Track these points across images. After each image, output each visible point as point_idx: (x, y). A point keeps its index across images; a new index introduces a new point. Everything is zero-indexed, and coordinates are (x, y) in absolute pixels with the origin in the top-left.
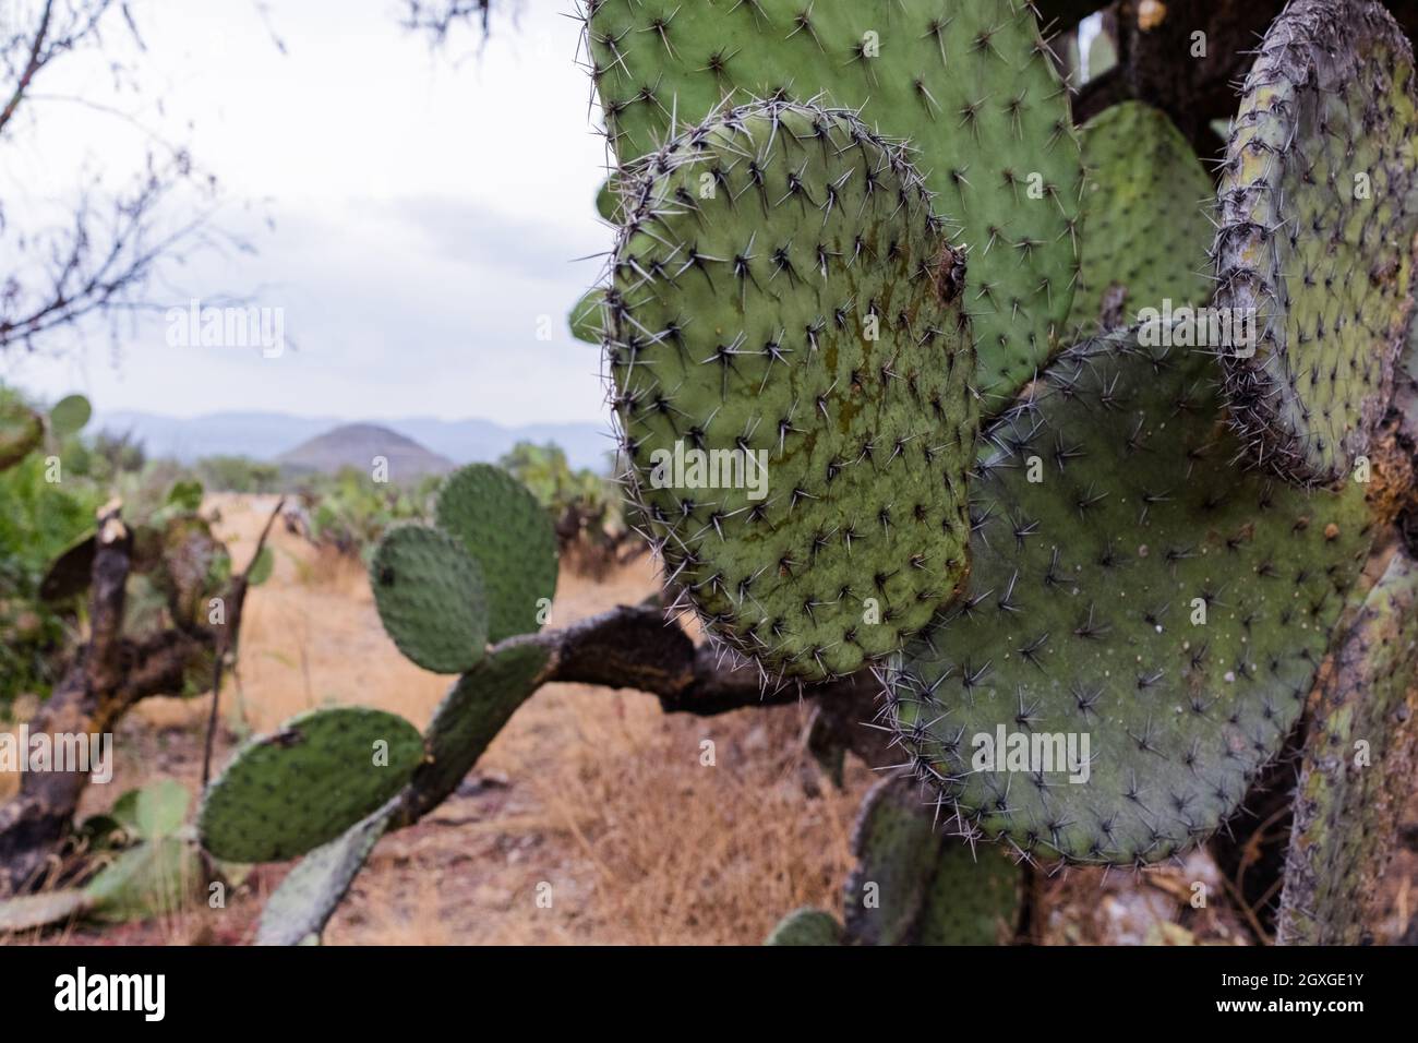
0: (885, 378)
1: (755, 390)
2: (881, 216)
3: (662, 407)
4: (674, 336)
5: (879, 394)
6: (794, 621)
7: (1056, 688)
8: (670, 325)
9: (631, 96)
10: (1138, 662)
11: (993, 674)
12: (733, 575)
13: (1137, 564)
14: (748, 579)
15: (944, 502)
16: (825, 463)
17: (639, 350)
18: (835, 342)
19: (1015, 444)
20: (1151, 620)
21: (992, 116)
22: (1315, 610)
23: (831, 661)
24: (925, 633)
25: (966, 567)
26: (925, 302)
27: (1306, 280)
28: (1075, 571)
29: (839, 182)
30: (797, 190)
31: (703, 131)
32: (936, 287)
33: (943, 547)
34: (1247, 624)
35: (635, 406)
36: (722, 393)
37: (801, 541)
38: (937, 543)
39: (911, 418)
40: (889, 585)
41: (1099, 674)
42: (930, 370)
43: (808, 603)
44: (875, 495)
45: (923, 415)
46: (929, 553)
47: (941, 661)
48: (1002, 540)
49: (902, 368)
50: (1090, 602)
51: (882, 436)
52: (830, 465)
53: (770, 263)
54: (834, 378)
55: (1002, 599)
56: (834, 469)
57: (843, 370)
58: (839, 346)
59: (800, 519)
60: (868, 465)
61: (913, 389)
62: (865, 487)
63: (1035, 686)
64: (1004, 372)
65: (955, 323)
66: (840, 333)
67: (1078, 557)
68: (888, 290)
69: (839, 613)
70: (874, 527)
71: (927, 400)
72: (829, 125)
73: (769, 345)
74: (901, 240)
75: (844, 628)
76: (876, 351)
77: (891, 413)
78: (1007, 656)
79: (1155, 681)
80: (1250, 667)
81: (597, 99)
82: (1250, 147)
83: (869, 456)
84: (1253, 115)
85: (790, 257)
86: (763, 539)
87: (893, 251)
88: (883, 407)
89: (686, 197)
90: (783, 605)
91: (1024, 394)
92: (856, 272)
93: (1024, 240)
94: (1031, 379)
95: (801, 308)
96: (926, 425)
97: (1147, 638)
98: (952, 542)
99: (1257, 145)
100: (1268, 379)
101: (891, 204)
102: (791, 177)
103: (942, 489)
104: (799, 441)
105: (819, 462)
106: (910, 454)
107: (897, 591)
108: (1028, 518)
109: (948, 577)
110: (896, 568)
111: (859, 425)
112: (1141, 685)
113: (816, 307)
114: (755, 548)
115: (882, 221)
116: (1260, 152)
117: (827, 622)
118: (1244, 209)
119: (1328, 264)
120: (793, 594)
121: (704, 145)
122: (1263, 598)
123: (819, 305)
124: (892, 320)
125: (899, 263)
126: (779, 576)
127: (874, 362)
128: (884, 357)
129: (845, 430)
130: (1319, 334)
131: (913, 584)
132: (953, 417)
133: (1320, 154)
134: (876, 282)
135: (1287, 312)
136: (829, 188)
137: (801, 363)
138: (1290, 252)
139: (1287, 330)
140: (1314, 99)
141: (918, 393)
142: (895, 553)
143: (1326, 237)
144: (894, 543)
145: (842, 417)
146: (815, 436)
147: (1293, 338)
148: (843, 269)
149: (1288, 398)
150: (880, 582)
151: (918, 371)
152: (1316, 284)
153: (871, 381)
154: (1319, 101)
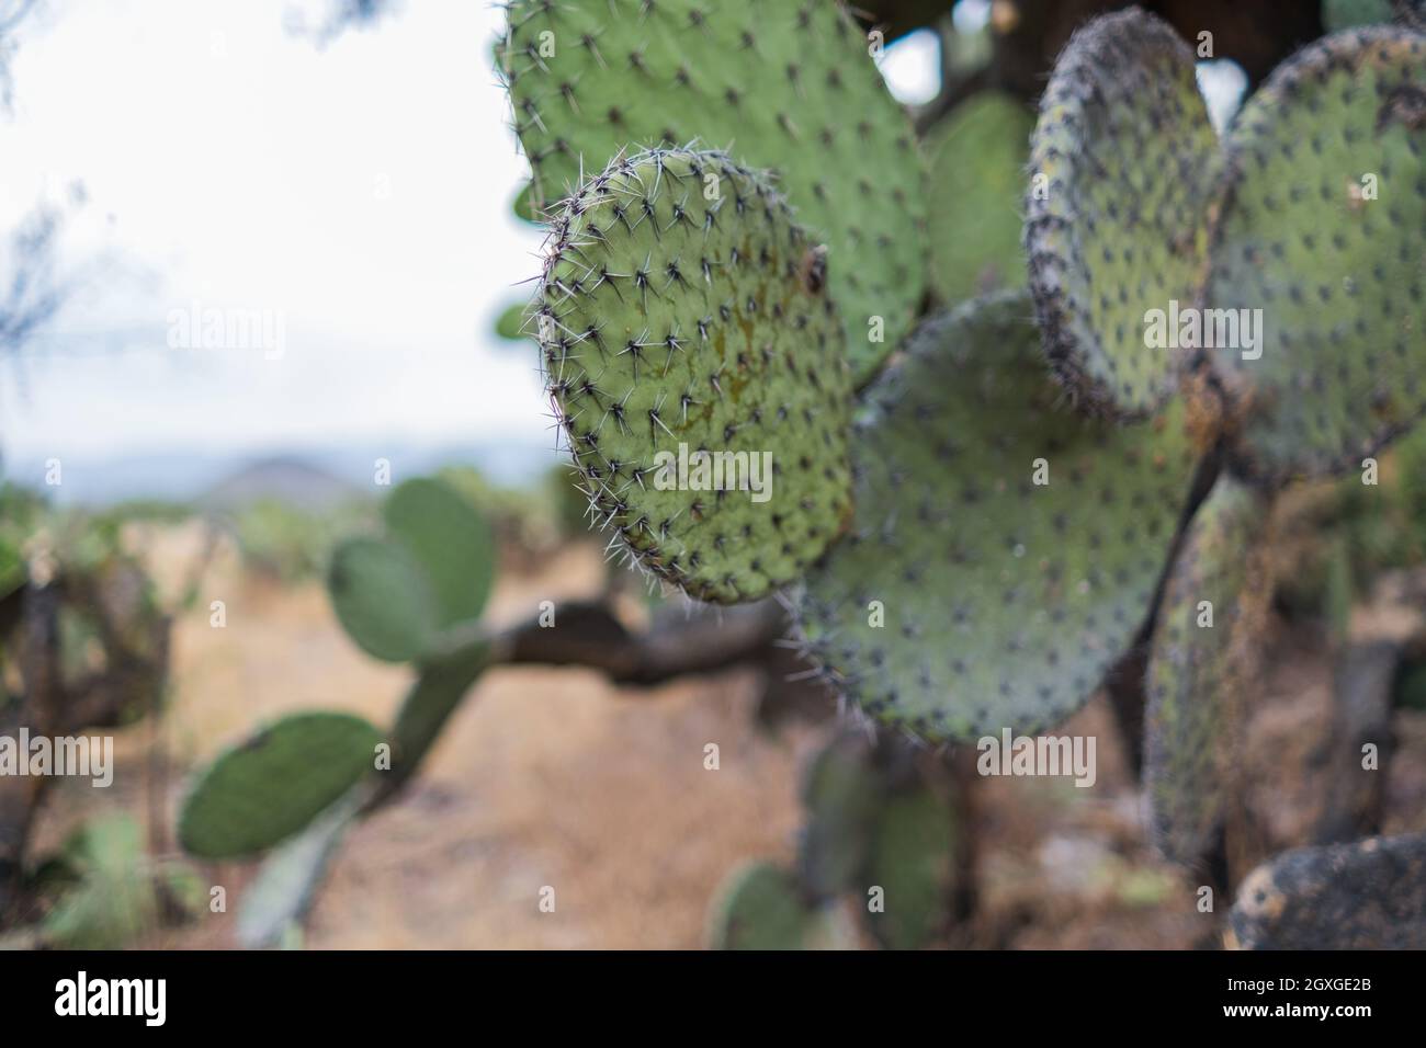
0: (766, 358)
1: (660, 374)
2: (751, 230)
3: (589, 390)
4: (594, 336)
5: (763, 371)
6: (709, 554)
7: (937, 602)
8: (590, 328)
9: (547, 148)
12: (655, 518)
13: (997, 500)
14: (667, 521)
15: (826, 455)
16: (722, 428)
17: (568, 348)
18: (722, 332)
19: (885, 406)
20: (1014, 543)
21: (846, 138)
23: (742, 586)
24: (821, 564)
25: (850, 508)
26: (795, 295)
27: (1106, 256)
29: (714, 208)
30: (681, 217)
31: (604, 179)
32: (804, 282)
33: (826, 493)
35: (568, 391)
36: (635, 377)
38: (822, 489)
39: (791, 389)
40: (785, 524)
42: (804, 349)
43: (718, 540)
45: (801, 386)
46: (816, 497)
47: (835, 586)
48: (880, 486)
49: (780, 348)
50: (960, 532)
51: (767, 404)
52: (727, 428)
53: (664, 275)
54: (723, 360)
55: (883, 533)
56: (729, 432)
57: (731, 354)
58: (726, 335)
60: (757, 428)
61: (790, 364)
62: (757, 445)
63: (919, 602)
65: (823, 310)
66: (725, 325)
67: (945, 496)
68: (763, 289)
69: (744, 548)
71: (803, 373)
72: (703, 164)
73: (668, 338)
74: (770, 248)
75: (750, 560)
76: (757, 337)
77: (774, 385)
78: (893, 576)
80: (1101, 577)
81: (522, 150)
82: (1047, 155)
83: (758, 420)
84: (1049, 129)
85: (680, 269)
87: (764, 257)
88: (766, 380)
89: (595, 230)
90: (697, 542)
91: (889, 364)
92: (735, 276)
94: (893, 351)
95: (692, 308)
96: (803, 394)
97: (1010, 558)
98: (835, 487)
99: (1053, 152)
100: (1075, 338)
101: (759, 220)
102: (675, 207)
103: (822, 445)
104: (699, 411)
105: (717, 427)
106: (793, 417)
107: (792, 528)
108: (901, 463)
109: (834, 516)
110: (790, 510)
111: (747, 396)
113: (704, 306)
114: (671, 497)
115: (753, 235)
116: (1055, 158)
117: (735, 555)
119: (1126, 242)
120: (705, 532)
121: (606, 190)
123: (706, 304)
124: (769, 310)
125: (770, 266)
126: (692, 519)
127: (756, 345)
128: (765, 341)
129: (737, 401)
130: (1123, 298)
131: (804, 523)
132: (828, 386)
133: (1111, 153)
134: (751, 283)
135: (1088, 284)
136: (707, 213)
137: (696, 350)
138: (1088, 235)
139: (1089, 297)
140: (1101, 110)
141: (796, 368)
142: (788, 498)
143: (1123, 219)
144: (786, 490)
145: (732, 391)
146: (711, 407)
147: (1096, 304)
148: (723, 274)
149: (1094, 352)
150: (777, 521)
151: (795, 350)
152: (1116, 258)
153: (754, 361)
154: (1106, 111)
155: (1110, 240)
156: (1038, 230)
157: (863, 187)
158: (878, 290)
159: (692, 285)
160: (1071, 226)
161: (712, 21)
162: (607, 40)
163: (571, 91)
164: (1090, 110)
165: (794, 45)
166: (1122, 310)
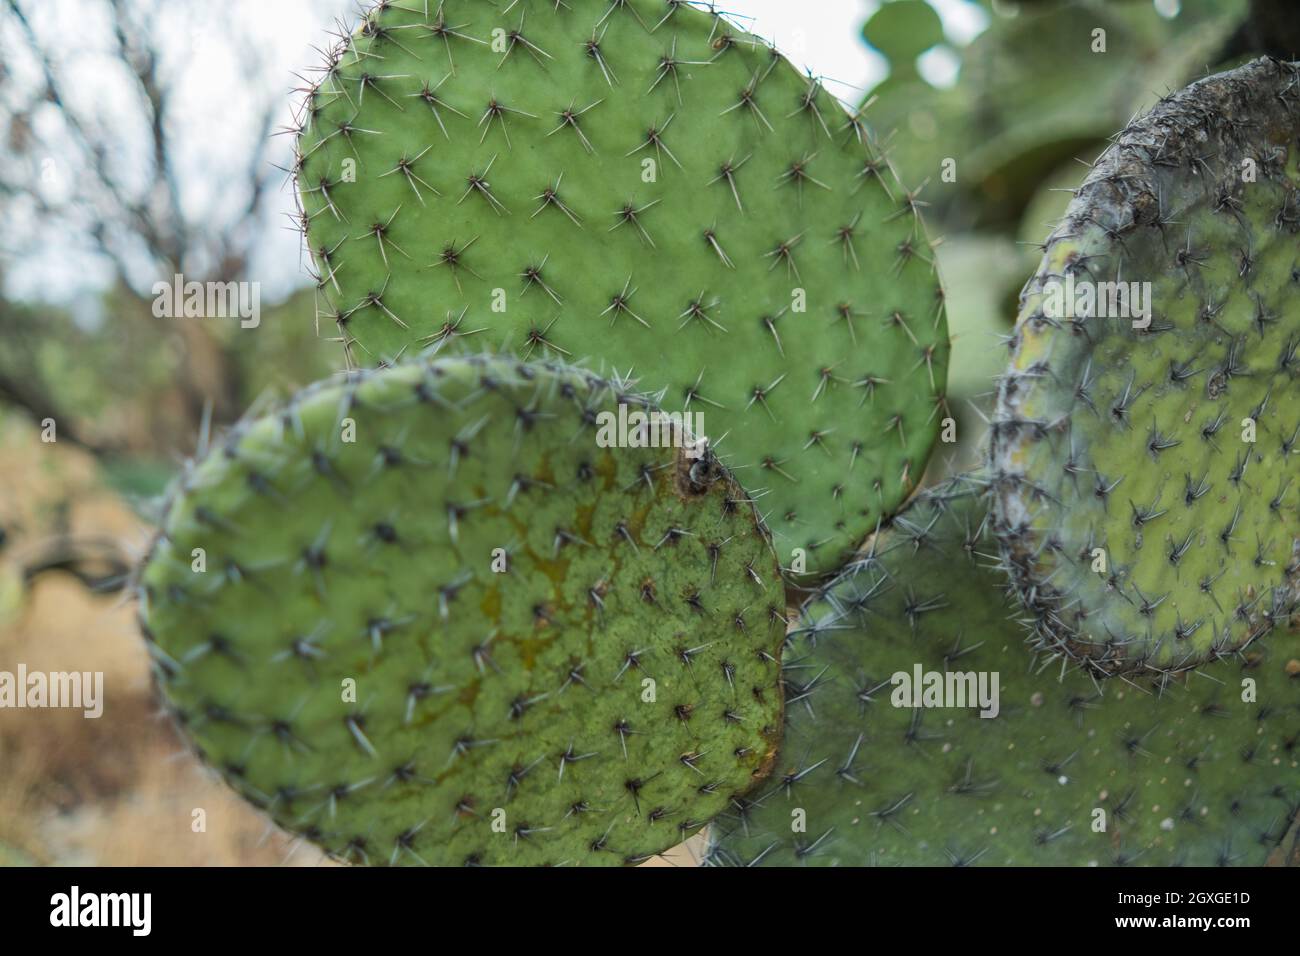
0: (595, 599)
1: (360, 670)
2: (553, 445)
3: (220, 715)
5: (588, 617)
6: (502, 849)
7: (925, 849)
8: (213, 639)
9: (357, 302)
10: (1035, 817)
11: (836, 841)
12: (384, 835)
13: (1030, 713)
14: (409, 832)
15: (724, 694)
16: (502, 705)
18: (494, 589)
19: (851, 604)
20: (1054, 772)
21: (818, 250)
22: (1289, 747)
25: (767, 751)
26: (659, 503)
27: (1153, 447)
28: (945, 726)
29: (468, 432)
30: (393, 460)
32: (676, 485)
33: (724, 738)
34: (1191, 766)
36: (309, 683)
37: (487, 782)
38: (716, 737)
39: (649, 626)
40: (650, 787)
41: (982, 831)
42: (680, 569)
43: (521, 829)
44: (600, 714)
45: (673, 617)
46: (704, 749)
47: (761, 835)
48: (837, 706)
49: (627, 578)
50: (967, 758)
51: (600, 656)
52: (514, 704)
53: (362, 544)
54: (499, 622)
55: (842, 765)
56: (519, 707)
57: (516, 610)
58: (506, 590)
59: (475, 763)
60: (580, 689)
61: (647, 592)
62: (580, 711)
63: (894, 849)
64: (840, 525)
65: (717, 512)
66: (504, 577)
68: (585, 511)
69: (575, 828)
70: (606, 744)
71: (677, 600)
72: (434, 383)
73: (372, 622)
74: (597, 458)
75: (587, 839)
76: (576, 576)
77: (613, 629)
78: (856, 821)
79: (1059, 836)
80: (1199, 811)
82: (1031, 322)
83: (576, 681)
84: (1043, 280)
85: (400, 528)
86: (420, 794)
87: (587, 471)
88: (597, 627)
90: (475, 842)
91: (864, 548)
92: (523, 510)
93: (867, 377)
94: (872, 531)
95: (432, 567)
96: (683, 625)
97: (1047, 791)
98: (740, 731)
99: (1041, 319)
100: (1056, 593)
101: (572, 428)
102: (383, 450)
103: (717, 684)
104: (446, 700)
105: (491, 708)
106: (653, 663)
107: (665, 790)
108: (875, 677)
109: (739, 766)
110: (657, 770)
111: (556, 656)
112: (1041, 840)
113: (454, 563)
114: (413, 804)
115: (557, 450)
116: (1042, 329)
117: (558, 838)
118: (1015, 401)
119: (1209, 411)
122: (1212, 737)
123: (460, 560)
124: (602, 536)
125: (600, 482)
126: (451, 822)
127: (572, 588)
128: (592, 577)
129: (532, 666)
130: (1190, 498)
131: (687, 780)
132: (727, 607)
133: (1180, 290)
134: (560, 511)
135: (1100, 504)
136: (453, 443)
137: (436, 623)
138: (1108, 428)
139: (1101, 521)
140: (1156, 235)
141: (660, 597)
142: (651, 759)
143: (1200, 382)
144: (647, 748)
145: (522, 656)
146: (476, 686)
147: (1119, 525)
148: (496, 513)
149: (1102, 602)
150: (633, 786)
151: (658, 576)
152: (1178, 444)
153: (569, 609)
154: (1168, 234)
155: (1163, 422)
156: (1003, 440)
157: (843, 311)
158: (859, 447)
159: (426, 545)
160: (1063, 430)
161: (594, 122)
162: (434, 164)
163: (384, 233)
164: (1130, 240)
165: (732, 138)
166: (1186, 515)
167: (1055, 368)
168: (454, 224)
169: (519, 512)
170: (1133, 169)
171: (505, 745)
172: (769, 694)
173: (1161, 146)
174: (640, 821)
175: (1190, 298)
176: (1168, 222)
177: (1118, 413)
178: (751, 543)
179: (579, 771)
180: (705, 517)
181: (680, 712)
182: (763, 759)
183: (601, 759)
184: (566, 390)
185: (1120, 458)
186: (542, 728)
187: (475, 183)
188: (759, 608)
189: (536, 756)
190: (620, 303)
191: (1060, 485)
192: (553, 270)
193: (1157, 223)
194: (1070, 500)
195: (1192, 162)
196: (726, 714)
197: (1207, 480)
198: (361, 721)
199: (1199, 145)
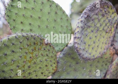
1: (11, 65)
2: (31, 41)
7: (72, 76)
11: (63, 76)
13: (81, 63)
19: (64, 54)
20: (84, 68)
21: (59, 20)
22: (106, 65)
26: (43, 46)
27: (90, 38)
28: (73, 65)
32: (44, 44)
33: (51, 68)
34: (97, 67)
36: (6, 67)
37: (26, 74)
39: (43, 58)
41: (77, 74)
42: (45, 52)
44: (38, 67)
46: (49, 69)
48: (63, 64)
49: (40, 54)
50: (76, 68)
51: (38, 61)
54: (26, 59)
55: (63, 69)
56: (29, 67)
57: (28, 58)
58: (27, 56)
62: (36, 67)
63: (69, 77)
64: (62, 46)
66: (27, 54)
68: (35, 47)
70: (39, 69)
71: (45, 55)
73: (12, 60)
74: (36, 42)
77: (39, 59)
78: (65, 74)
83: (35, 64)
85: (15, 51)
87: (34, 44)
88: (37, 59)
91: (65, 49)
95: (19, 54)
96: (46, 58)
98: (53, 67)
100: (81, 53)
101: (33, 40)
102: (12, 43)
103: (50, 63)
105: (26, 67)
106: (43, 61)
107: (45, 73)
109: (53, 70)
111: (33, 62)
112: (83, 75)
116: (78, 28)
118: (76, 35)
123: (22, 53)
127: (34, 55)
128: (36, 54)
129: (30, 63)
130: (94, 43)
131: (48, 72)
132: (51, 55)
133: (92, 23)
134: (32, 48)
135: (85, 44)
136: (20, 42)
137: (19, 60)
138: (86, 37)
139: (85, 46)
140: (90, 18)
141: (43, 55)
142: (44, 70)
143: (95, 32)
144: (43, 69)
145: (29, 62)
146: (24, 65)
147: (87, 46)
148: (25, 49)
149: (85, 54)
150: (42, 73)
151: (43, 53)
152: (93, 38)
153: (34, 57)
154: (91, 18)
155: (91, 36)
156: (75, 39)
157: (61, 26)
159: (18, 52)
160: (81, 37)
161: (35, 9)
162: (19, 13)
163: (14, 20)
164: (87, 19)
165: (49, 9)
166: (94, 45)
167: (80, 31)
168: (22, 19)
169: (27, 48)
170: (87, 12)
171: (28, 71)
172: (56, 63)
173: (90, 9)
174: (43, 76)
175: (93, 24)
176: (91, 17)
177: (86, 35)
178: (53, 49)
179: (36, 72)
180: (48, 47)
181: (46, 66)
182: (55, 70)
183: (38, 71)
184: (32, 36)
185: (87, 40)
186: (32, 69)
187: (23, 15)
188: (54, 55)
189: (31, 71)
190: (39, 26)
191: (81, 43)
192: (32, 23)
193: (89, 17)
194: (82, 44)
195: (93, 10)
196: (51, 66)
197: (96, 41)
198: (12, 70)
199: (94, 9)
